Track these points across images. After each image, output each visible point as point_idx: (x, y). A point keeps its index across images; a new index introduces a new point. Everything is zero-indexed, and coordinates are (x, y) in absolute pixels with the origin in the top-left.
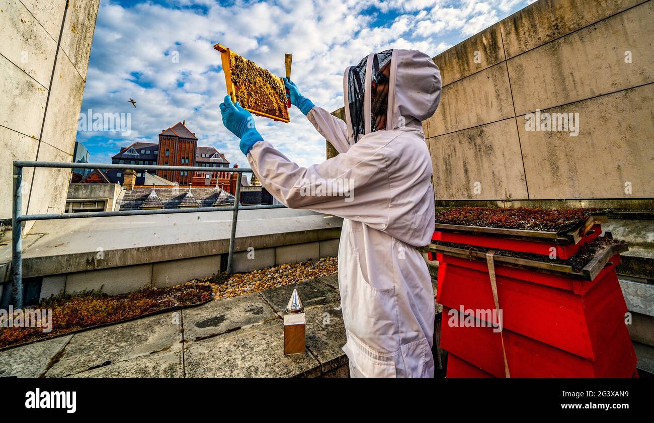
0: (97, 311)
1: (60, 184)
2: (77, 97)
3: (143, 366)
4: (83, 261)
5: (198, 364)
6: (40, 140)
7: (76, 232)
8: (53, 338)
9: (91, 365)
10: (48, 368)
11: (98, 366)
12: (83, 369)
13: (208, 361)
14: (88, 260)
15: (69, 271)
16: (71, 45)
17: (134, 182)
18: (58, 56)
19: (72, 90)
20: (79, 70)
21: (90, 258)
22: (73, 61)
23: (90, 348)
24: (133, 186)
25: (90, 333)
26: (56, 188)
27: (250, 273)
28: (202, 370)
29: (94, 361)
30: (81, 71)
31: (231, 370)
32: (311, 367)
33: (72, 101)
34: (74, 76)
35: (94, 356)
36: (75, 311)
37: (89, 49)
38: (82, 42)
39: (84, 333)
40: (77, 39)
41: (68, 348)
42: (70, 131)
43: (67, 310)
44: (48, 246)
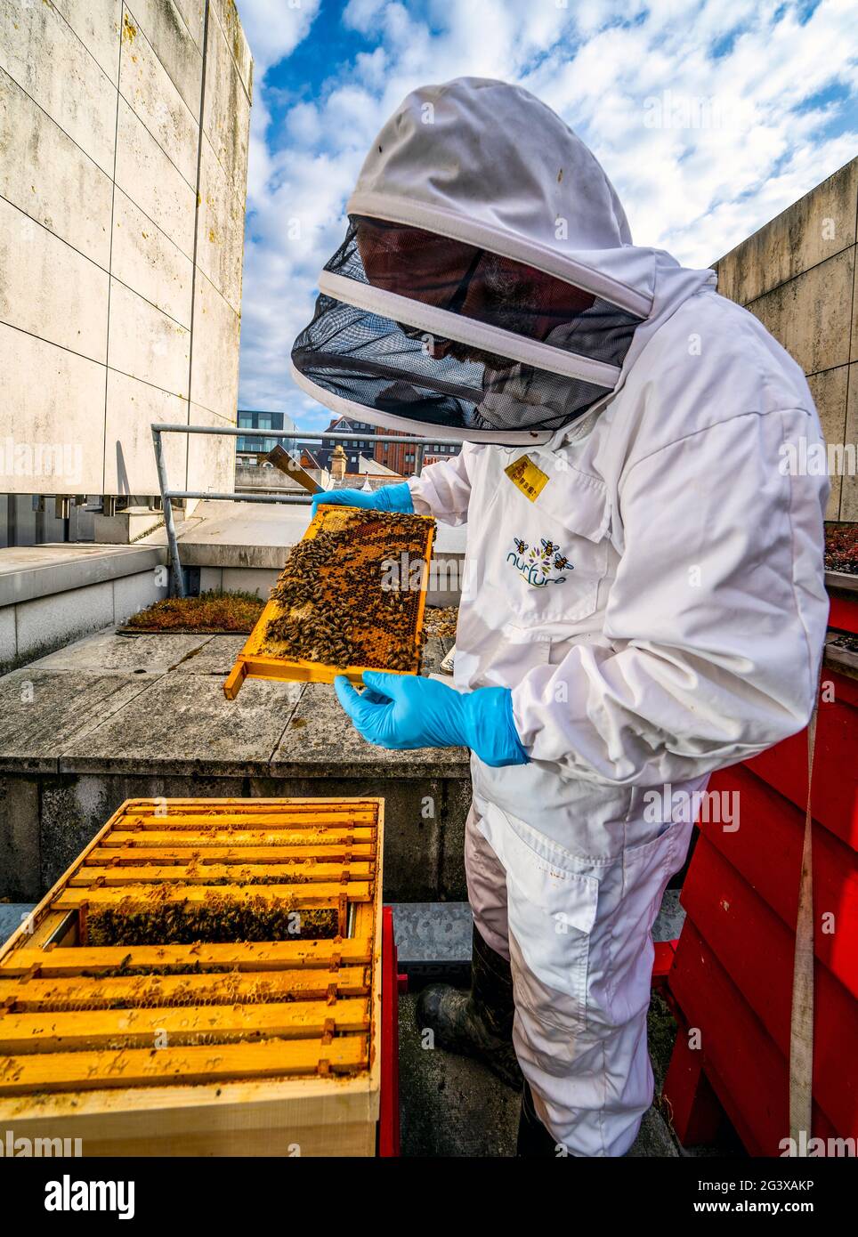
0: (242, 616)
1: (223, 460)
2: (231, 340)
3: (259, 688)
4: (236, 555)
5: (314, 704)
6: (189, 401)
7: (235, 520)
8: (198, 634)
9: (216, 670)
10: (182, 661)
11: (219, 674)
12: (207, 672)
13: (327, 705)
14: (240, 555)
15: (223, 565)
16: (212, 262)
17: (344, 470)
18: (196, 280)
19: (223, 329)
20: (228, 300)
21: (243, 553)
22: (219, 287)
23: (223, 654)
24: (343, 475)
25: (230, 639)
26: (218, 464)
27: (441, 609)
28: (314, 713)
29: (219, 667)
30: (232, 301)
31: (347, 726)
32: (453, 760)
33: (225, 345)
34: (223, 310)
35: (222, 663)
36: (222, 611)
37: (239, 266)
38: (227, 256)
39: (225, 637)
40: (219, 252)
41: (205, 648)
42: (227, 389)
43: (215, 608)
44: (205, 532)
